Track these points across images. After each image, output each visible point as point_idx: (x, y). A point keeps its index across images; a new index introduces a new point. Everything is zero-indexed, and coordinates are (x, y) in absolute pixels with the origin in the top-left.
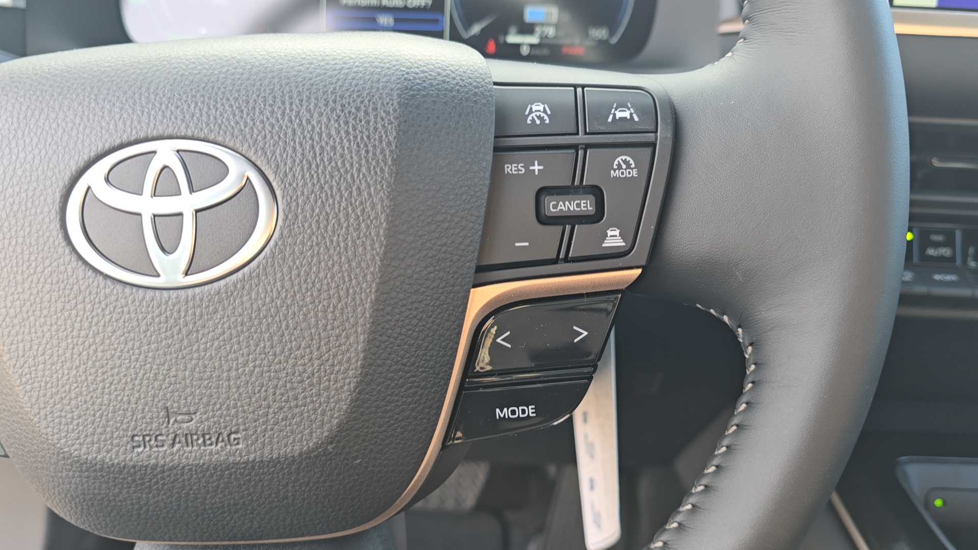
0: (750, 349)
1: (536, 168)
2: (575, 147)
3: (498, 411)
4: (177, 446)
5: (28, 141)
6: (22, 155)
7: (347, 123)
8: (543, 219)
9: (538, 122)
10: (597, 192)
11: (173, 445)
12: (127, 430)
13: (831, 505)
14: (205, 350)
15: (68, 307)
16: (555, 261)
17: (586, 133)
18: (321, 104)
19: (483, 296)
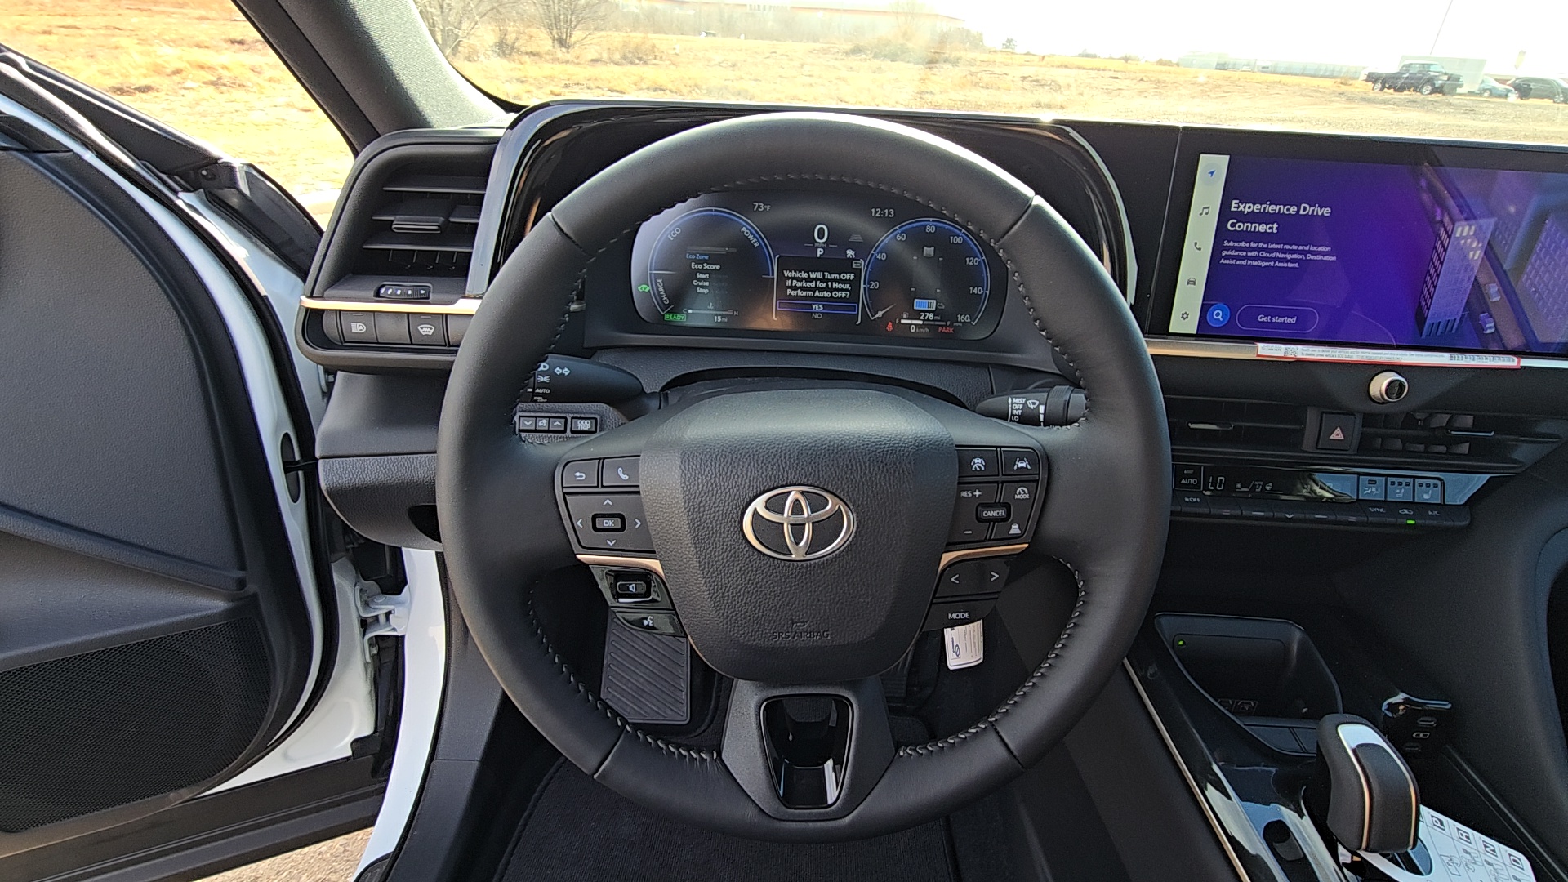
0: (1082, 583)
1: (977, 493)
2: (997, 482)
3: (950, 615)
4: (796, 638)
5: (722, 484)
6: (719, 492)
7: (890, 479)
8: (981, 520)
9: (978, 469)
10: (1007, 506)
11: (794, 638)
12: (770, 630)
13: (1123, 665)
14: (815, 592)
15: (743, 569)
16: (985, 540)
17: (1003, 475)
18: (876, 468)
19: (947, 558)
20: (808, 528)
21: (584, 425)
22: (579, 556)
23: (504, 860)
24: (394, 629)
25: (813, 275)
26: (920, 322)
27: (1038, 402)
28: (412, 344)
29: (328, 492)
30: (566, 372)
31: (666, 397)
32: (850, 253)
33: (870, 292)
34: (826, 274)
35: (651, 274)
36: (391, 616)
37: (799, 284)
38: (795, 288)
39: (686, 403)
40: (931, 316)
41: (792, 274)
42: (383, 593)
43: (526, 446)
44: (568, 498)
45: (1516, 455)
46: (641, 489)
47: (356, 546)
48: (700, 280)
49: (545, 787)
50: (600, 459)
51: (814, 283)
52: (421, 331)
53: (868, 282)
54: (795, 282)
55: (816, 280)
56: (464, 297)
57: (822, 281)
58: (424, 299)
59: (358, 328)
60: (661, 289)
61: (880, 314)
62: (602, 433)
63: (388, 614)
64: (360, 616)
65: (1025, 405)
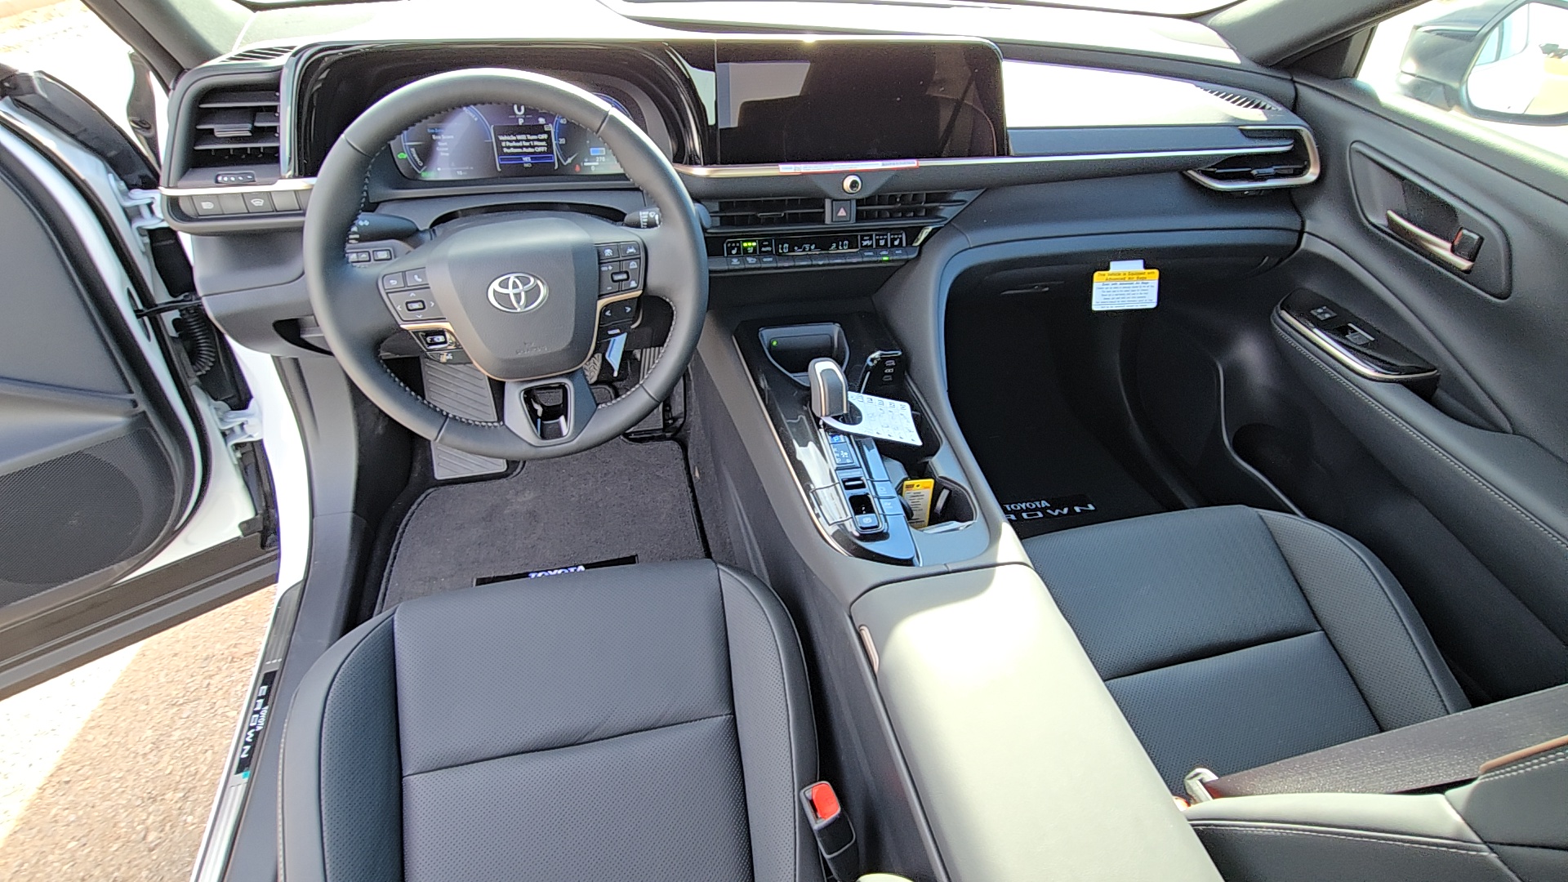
1: (610, 268)
2: (620, 261)
5: (471, 279)
8: (614, 281)
9: (608, 255)
10: (627, 273)
14: (532, 327)
15: (496, 322)
16: (619, 291)
17: (622, 257)
19: (601, 303)
20: (523, 294)
21: (383, 255)
22: (402, 326)
23: (387, 570)
24: (251, 436)
25: (519, 137)
27: (654, 214)
28: (249, 213)
29: (216, 319)
30: (367, 223)
31: (434, 231)
33: (561, 146)
34: (528, 136)
35: (406, 146)
36: (245, 426)
37: (511, 144)
38: (509, 147)
39: (446, 235)
41: (505, 138)
42: (233, 410)
43: (354, 269)
44: (390, 295)
45: (942, 214)
46: (430, 286)
47: (204, 372)
48: (441, 148)
49: (406, 525)
50: (402, 272)
51: (521, 143)
52: (254, 203)
53: (557, 139)
54: (508, 143)
55: (522, 140)
56: (281, 178)
57: (527, 140)
58: (252, 182)
59: (207, 206)
60: (415, 156)
61: (569, 160)
62: (397, 259)
63: (242, 425)
64: (220, 430)
65: (648, 215)
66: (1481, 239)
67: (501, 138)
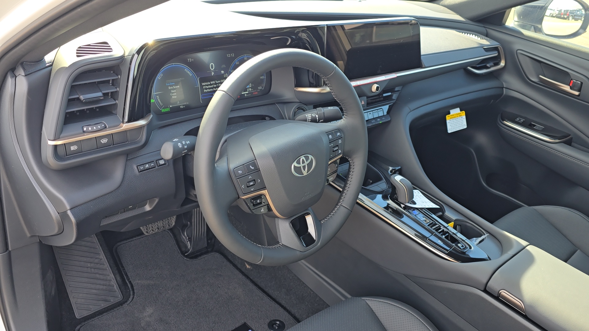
1: (332, 145)
2: (335, 140)
8: (333, 151)
10: (338, 146)
11: (306, 197)
16: (335, 157)
17: (336, 138)
20: (306, 166)
22: (243, 197)
25: (212, 83)
26: (248, 92)
27: (315, 114)
28: (97, 148)
30: (189, 142)
32: (222, 72)
34: (216, 81)
35: (154, 94)
37: (208, 87)
38: (206, 89)
40: (250, 89)
41: (205, 84)
44: (238, 180)
46: (260, 170)
48: (173, 93)
50: (243, 165)
51: (212, 86)
52: (102, 142)
54: (206, 87)
55: (213, 84)
57: (216, 84)
59: (74, 148)
60: (159, 100)
65: (312, 116)
66: (582, 83)
67: (203, 84)
